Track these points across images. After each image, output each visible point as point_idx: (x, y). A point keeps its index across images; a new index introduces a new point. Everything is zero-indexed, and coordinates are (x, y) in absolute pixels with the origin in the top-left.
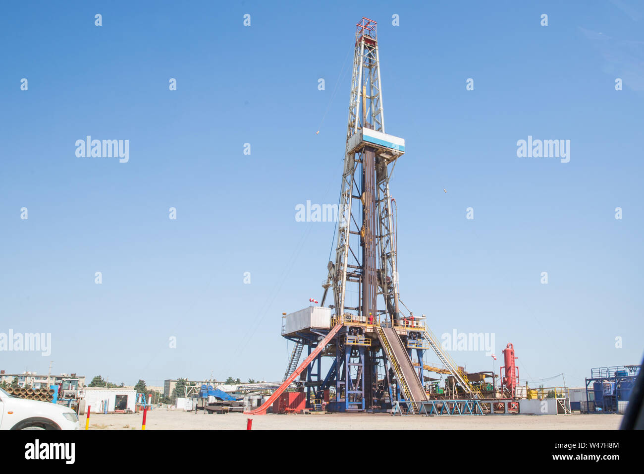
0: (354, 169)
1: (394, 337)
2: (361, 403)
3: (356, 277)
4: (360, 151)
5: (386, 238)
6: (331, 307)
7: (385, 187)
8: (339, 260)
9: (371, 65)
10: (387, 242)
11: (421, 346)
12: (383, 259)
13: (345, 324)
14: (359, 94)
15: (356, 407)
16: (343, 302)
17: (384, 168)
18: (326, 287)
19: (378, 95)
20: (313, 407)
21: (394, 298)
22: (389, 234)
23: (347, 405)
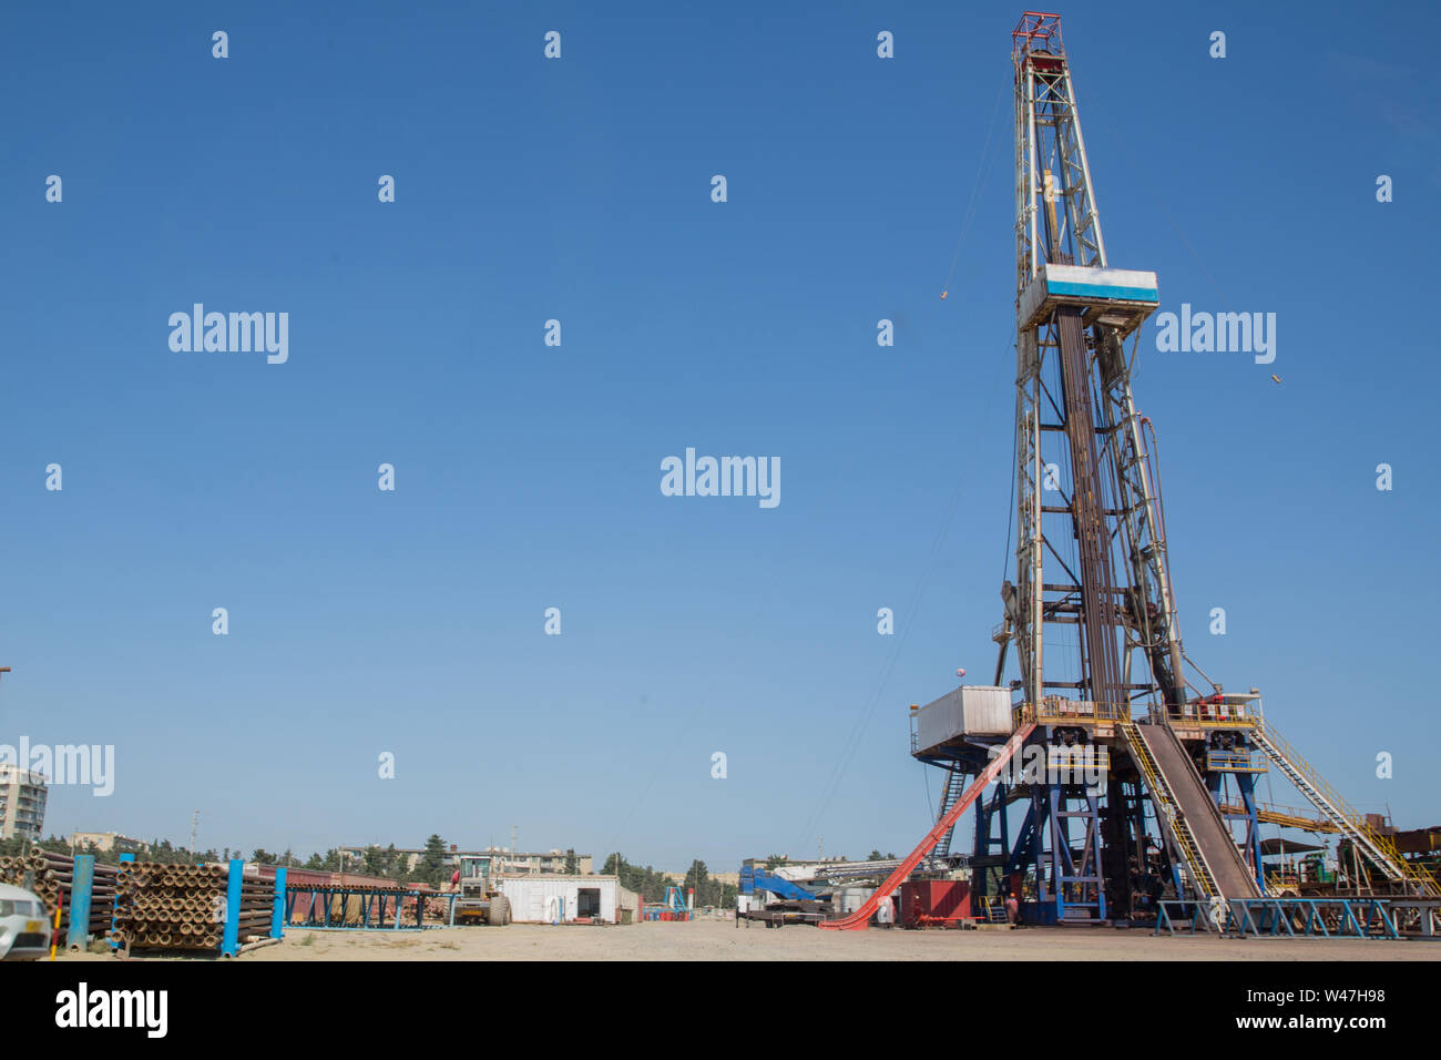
0: (1038, 364)
1: (1168, 745)
2: (1096, 905)
3: (1071, 611)
4: (1046, 321)
5: (1136, 515)
6: (1016, 685)
7: (1122, 394)
8: (1024, 577)
9: (1057, 119)
10: (1141, 521)
11: (1246, 766)
12: (1135, 563)
13: (1042, 722)
14: (1033, 190)
15: (1087, 914)
16: (1038, 672)
17: (1114, 349)
18: (1003, 640)
19: (1082, 182)
20: (985, 913)
21: (1169, 652)
22: (1143, 503)
23: (1059, 908)
